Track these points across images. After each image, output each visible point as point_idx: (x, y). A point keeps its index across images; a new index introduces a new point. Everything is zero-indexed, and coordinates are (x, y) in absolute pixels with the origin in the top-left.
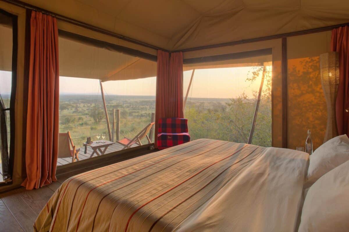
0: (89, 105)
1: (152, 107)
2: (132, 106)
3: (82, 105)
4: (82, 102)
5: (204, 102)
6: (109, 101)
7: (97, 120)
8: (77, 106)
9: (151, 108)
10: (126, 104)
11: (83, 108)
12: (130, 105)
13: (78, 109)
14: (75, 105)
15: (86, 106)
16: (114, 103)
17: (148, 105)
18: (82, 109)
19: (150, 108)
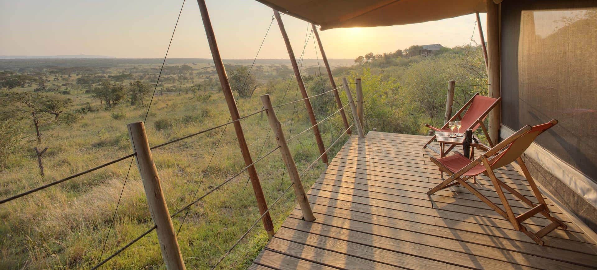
0: (66, 76)
1: (182, 76)
2: (147, 76)
3: (51, 78)
4: (52, 72)
5: (262, 65)
6: (103, 69)
7: (111, 102)
8: (41, 78)
9: (182, 78)
10: (136, 72)
11: (56, 83)
12: (145, 75)
13: (45, 84)
14: (37, 77)
15: (60, 78)
16: (115, 72)
17: (174, 74)
18: (54, 85)
19: (180, 78)
